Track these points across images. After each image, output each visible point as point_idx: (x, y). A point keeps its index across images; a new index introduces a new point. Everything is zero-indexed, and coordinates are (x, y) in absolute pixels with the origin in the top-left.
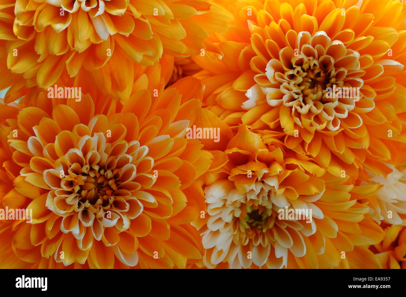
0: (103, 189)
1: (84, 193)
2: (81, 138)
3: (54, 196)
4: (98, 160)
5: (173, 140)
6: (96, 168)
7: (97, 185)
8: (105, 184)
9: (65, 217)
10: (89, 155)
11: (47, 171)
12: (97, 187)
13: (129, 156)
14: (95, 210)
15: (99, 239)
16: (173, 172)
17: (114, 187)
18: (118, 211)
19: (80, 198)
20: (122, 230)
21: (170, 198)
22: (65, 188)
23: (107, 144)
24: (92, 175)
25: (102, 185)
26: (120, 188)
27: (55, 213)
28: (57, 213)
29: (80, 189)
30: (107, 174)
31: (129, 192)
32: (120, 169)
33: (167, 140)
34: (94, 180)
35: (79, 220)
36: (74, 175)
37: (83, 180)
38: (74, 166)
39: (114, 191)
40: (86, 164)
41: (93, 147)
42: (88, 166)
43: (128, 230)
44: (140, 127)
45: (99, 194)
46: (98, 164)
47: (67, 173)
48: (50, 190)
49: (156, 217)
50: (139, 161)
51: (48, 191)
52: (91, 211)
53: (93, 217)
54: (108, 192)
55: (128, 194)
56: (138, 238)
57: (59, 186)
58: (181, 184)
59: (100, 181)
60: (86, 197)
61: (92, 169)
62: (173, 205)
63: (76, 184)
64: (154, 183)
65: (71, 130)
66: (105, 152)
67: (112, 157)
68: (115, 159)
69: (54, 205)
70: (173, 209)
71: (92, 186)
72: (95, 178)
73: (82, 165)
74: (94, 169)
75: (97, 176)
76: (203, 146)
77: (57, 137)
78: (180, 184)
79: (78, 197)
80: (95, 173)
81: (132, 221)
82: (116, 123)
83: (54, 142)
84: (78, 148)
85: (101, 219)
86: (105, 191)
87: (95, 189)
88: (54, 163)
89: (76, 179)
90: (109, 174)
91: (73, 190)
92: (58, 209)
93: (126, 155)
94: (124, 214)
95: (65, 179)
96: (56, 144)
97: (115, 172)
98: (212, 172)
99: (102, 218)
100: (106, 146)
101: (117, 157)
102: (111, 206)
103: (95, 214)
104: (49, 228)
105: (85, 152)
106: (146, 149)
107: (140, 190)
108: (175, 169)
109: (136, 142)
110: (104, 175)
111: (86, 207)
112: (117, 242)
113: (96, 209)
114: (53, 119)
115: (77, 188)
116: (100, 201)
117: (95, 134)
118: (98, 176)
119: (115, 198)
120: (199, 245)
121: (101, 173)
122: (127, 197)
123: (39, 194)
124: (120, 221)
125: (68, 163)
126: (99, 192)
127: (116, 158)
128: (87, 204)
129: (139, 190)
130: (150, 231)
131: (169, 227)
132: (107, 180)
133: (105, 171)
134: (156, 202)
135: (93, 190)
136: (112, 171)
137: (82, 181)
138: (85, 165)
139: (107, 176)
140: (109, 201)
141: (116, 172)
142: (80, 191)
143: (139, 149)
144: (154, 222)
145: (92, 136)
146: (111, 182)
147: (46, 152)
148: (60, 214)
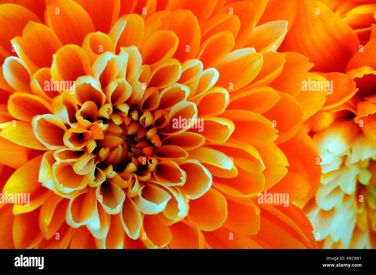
0: (138, 145)
1: (103, 153)
2: (97, 57)
3: (52, 161)
4: (127, 95)
5: (262, 56)
6: (125, 109)
7: (126, 139)
8: (140, 136)
9: (72, 198)
10: (112, 87)
11: (38, 118)
12: (126, 141)
13: (184, 88)
14: (126, 184)
15: (135, 237)
16: (263, 113)
17: (157, 142)
18: (167, 185)
19: (97, 162)
20: (176, 220)
21: (259, 161)
22: (72, 147)
23: (144, 66)
24: (117, 121)
25: (135, 139)
26: (166, 142)
27: (56, 192)
28: (60, 192)
29: (96, 146)
30: (144, 119)
31: (184, 150)
32: (168, 109)
33: (250, 57)
34: (120, 131)
35: (98, 203)
36: (87, 123)
37: (103, 131)
38: (85, 106)
39: (155, 148)
40: (107, 102)
41: (120, 73)
42: (110, 106)
43: (186, 218)
44: (201, 34)
45: (130, 154)
46: (127, 102)
47: (73, 120)
48: (46, 151)
49: (236, 194)
50: (202, 95)
51: (41, 153)
52: (118, 185)
53: (121, 197)
54: (147, 150)
55: (183, 155)
56: (204, 233)
57: (61, 143)
58: (278, 136)
59: (131, 131)
60: (107, 159)
61: (116, 111)
62: (264, 172)
63: (90, 137)
64: (230, 134)
65: (80, 43)
66: (139, 80)
67: (152, 90)
68: (157, 92)
69: (53, 178)
70: (266, 178)
71: (118, 141)
72: (123, 126)
73: (99, 105)
74: (120, 111)
75: (125, 122)
76: (313, 65)
77: (55, 56)
78: (277, 134)
79: (93, 161)
80: (122, 117)
81: (192, 203)
82: (158, 30)
83: (49, 65)
84: (92, 75)
85: (135, 199)
86: (141, 149)
87: (123, 145)
88: (50, 103)
89: (88, 129)
90: (148, 119)
91: (85, 148)
92: (61, 186)
93: (179, 85)
94: (178, 192)
95: (71, 131)
96: (54, 69)
97: (158, 115)
98: (328, 111)
99: (137, 196)
100: (142, 70)
101: (163, 89)
102: (152, 175)
103: (126, 190)
104: (46, 219)
105: (105, 81)
106: (215, 75)
107: (203, 146)
108: (266, 109)
109: (196, 63)
110: (138, 121)
111: (109, 178)
112: (168, 243)
113: (126, 181)
114: (48, 26)
115: (92, 146)
116: (132, 167)
117: (122, 49)
118: (127, 122)
119: (159, 161)
120: (309, 241)
121: (132, 117)
122: (182, 159)
123: (26, 159)
124: (173, 204)
125: (76, 102)
126: (129, 150)
127: (160, 91)
128: (111, 173)
129: (201, 147)
130: (225, 219)
131: (258, 212)
132: (143, 128)
133: (140, 115)
134: (236, 169)
135: (120, 146)
136: (153, 113)
137: (101, 133)
138: (105, 104)
139: (144, 123)
140: (149, 167)
141: (160, 116)
142: (97, 150)
143: (201, 73)
144: (232, 204)
145: (118, 52)
146: (150, 134)
147: (35, 84)
148: (65, 194)
